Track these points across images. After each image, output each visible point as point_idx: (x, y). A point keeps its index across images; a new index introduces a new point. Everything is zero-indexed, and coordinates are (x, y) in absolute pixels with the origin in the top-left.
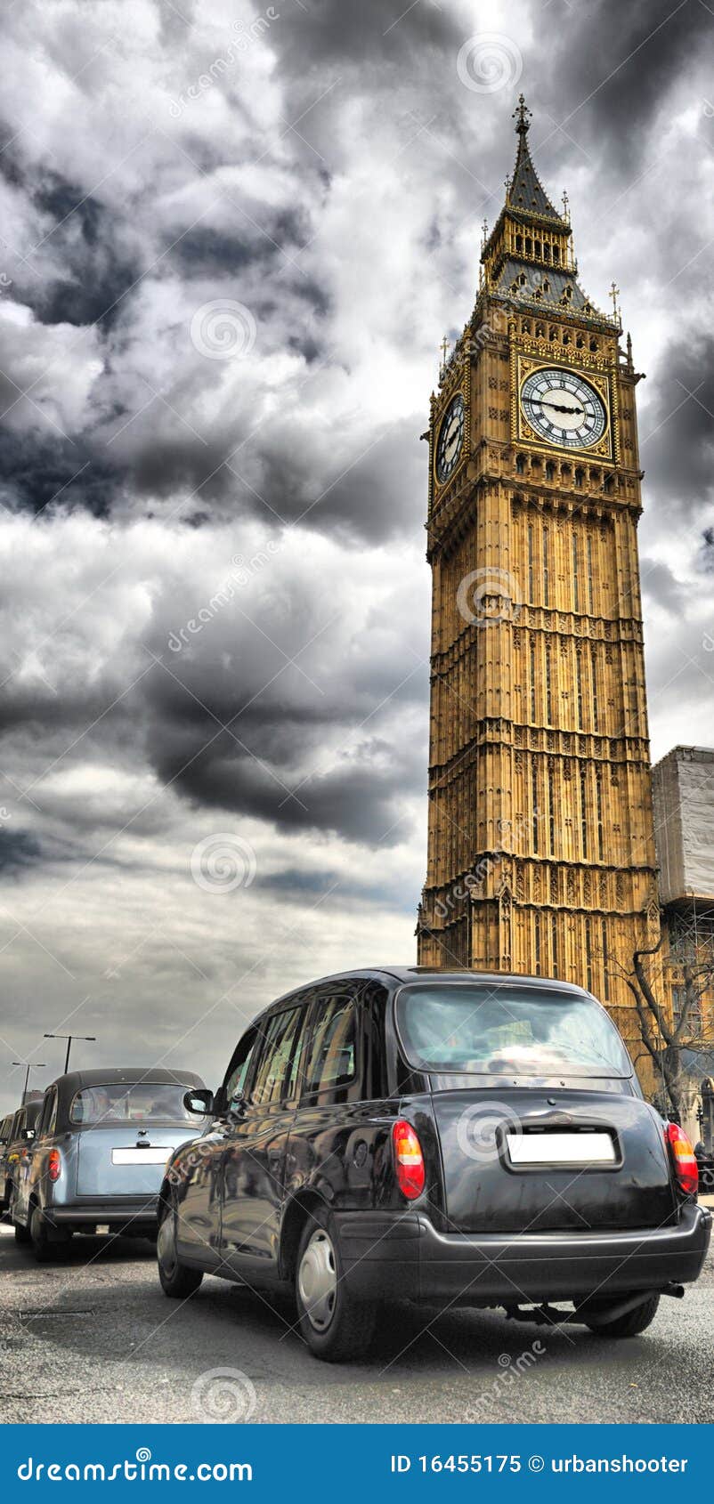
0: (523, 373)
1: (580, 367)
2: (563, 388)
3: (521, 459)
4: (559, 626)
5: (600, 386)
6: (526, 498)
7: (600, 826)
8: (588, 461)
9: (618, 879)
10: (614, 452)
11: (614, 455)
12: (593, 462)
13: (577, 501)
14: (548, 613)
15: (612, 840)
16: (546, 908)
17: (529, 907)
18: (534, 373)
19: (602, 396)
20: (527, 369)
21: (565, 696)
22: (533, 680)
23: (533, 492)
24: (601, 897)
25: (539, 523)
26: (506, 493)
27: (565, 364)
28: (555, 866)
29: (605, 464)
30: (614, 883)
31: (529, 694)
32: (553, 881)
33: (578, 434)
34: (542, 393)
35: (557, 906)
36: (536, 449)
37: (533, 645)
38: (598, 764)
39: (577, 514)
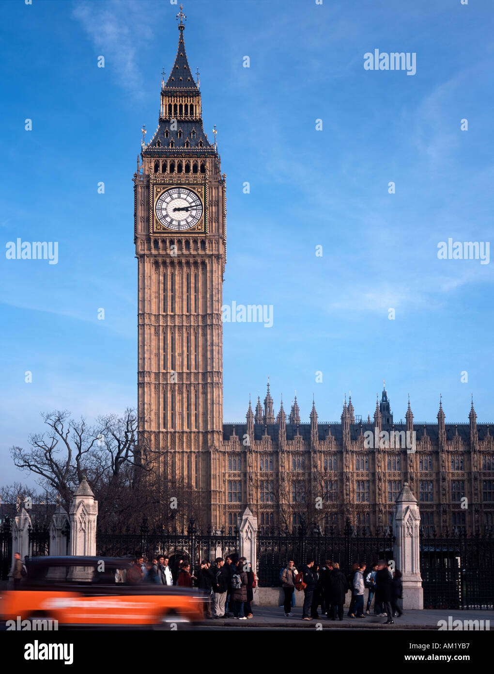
0: (157, 195)
1: (189, 184)
2: (179, 197)
3: (156, 242)
5: (199, 192)
8: (191, 235)
10: (205, 227)
11: (205, 229)
12: (193, 235)
19: (200, 197)
20: (159, 192)
23: (163, 257)
26: (150, 260)
27: (181, 184)
29: (200, 235)
33: (187, 221)
34: (167, 203)
36: (163, 235)
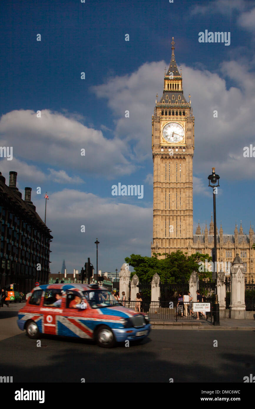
4: (172, 186)
6: (164, 157)
7: (180, 230)
9: (184, 241)
13: (177, 155)
14: (170, 183)
15: (183, 232)
16: (167, 248)
17: (164, 248)
18: (166, 125)
21: (173, 202)
22: (166, 199)
24: (180, 245)
25: (168, 161)
28: (169, 239)
30: (183, 241)
31: (165, 203)
32: (169, 242)
35: (169, 247)
37: (166, 191)
38: (180, 216)
39: (177, 158)
